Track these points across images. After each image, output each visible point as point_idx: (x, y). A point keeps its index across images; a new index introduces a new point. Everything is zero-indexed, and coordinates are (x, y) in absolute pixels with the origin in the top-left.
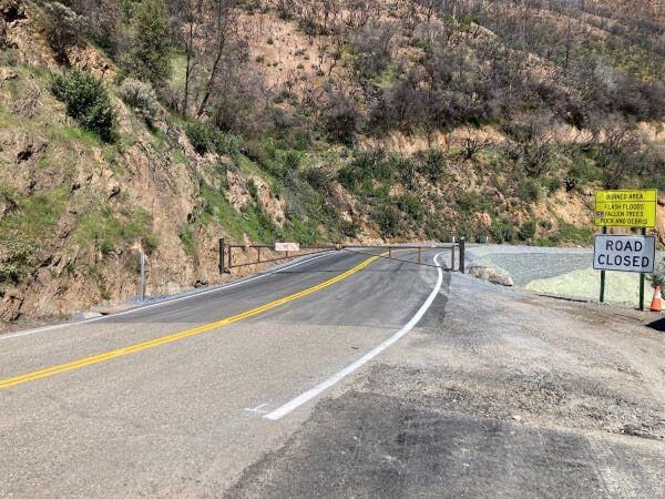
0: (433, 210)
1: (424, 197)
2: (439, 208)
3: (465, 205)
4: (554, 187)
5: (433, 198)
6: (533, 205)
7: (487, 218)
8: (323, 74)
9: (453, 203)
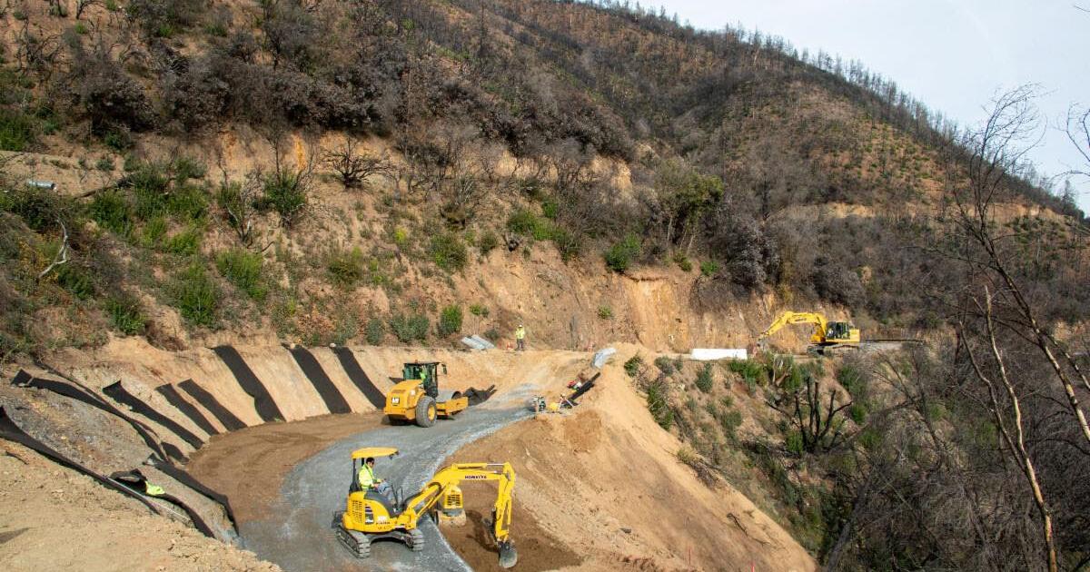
0: (285, 282)
1: (269, 256)
2: (298, 278)
3: (345, 273)
4: (487, 246)
5: (285, 257)
6: (456, 278)
7: (381, 299)
8: (63, 15)
9: (323, 270)
